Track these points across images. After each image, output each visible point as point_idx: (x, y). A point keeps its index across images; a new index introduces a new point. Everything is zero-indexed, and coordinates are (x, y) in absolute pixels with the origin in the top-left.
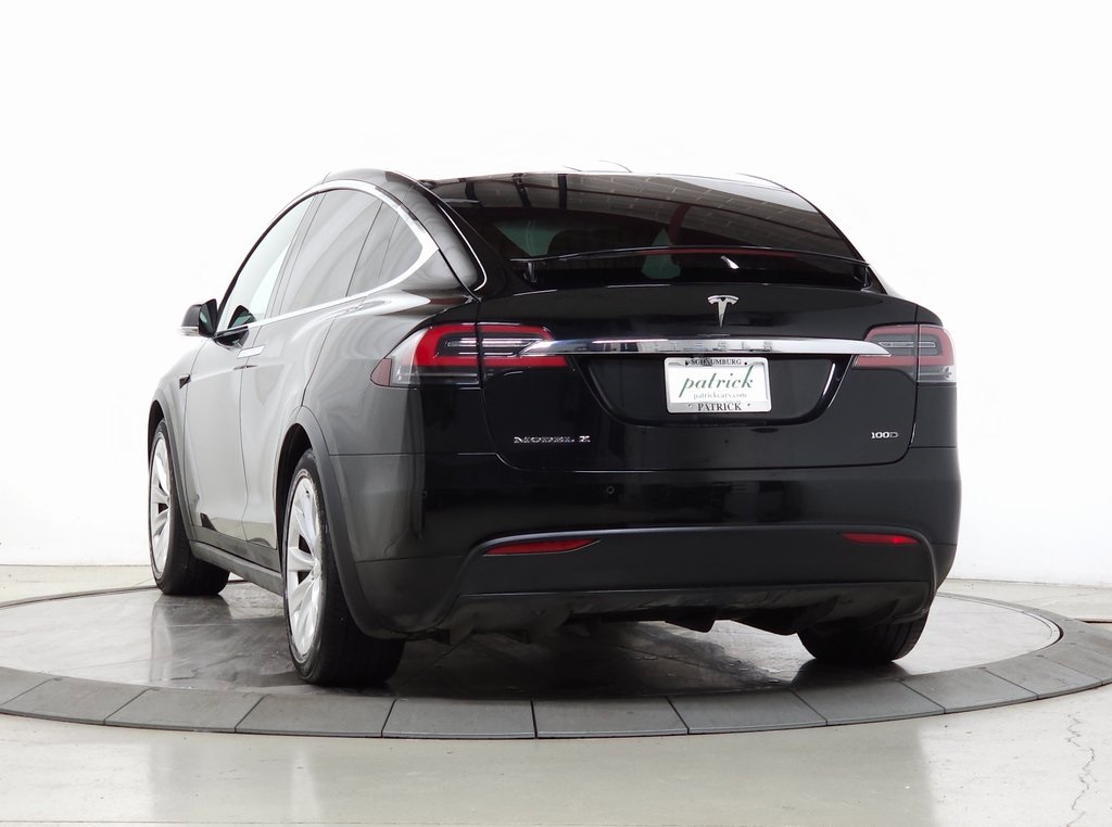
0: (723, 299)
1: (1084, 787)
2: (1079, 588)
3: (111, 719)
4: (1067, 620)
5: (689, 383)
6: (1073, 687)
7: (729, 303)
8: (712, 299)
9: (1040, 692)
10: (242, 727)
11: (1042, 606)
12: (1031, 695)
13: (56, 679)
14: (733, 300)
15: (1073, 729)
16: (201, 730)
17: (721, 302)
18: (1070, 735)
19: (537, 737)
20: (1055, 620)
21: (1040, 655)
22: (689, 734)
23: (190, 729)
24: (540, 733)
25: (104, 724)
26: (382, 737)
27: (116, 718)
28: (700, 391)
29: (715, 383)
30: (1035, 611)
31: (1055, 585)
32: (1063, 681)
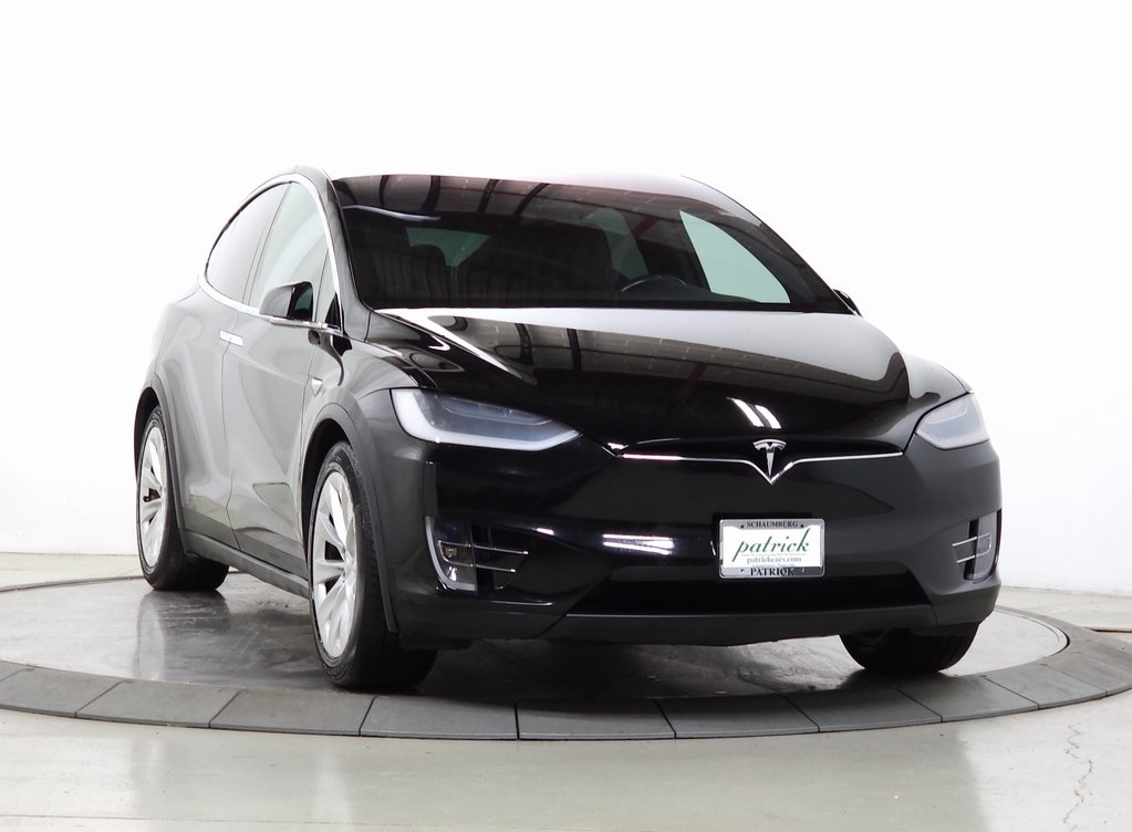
1: (1078, 799)
2: (1091, 595)
3: (83, 712)
4: (1075, 628)
6: (1077, 697)
9: (1042, 702)
10: (217, 722)
11: (1053, 614)
12: (1031, 705)
13: (28, 670)
15: (1072, 740)
16: (174, 724)
18: (1070, 746)
19: (519, 738)
20: (1063, 627)
21: (1044, 664)
22: (676, 738)
23: (163, 724)
24: (523, 734)
25: (76, 716)
26: (359, 735)
27: (87, 711)
30: (1043, 618)
31: (1068, 593)
32: (1067, 692)
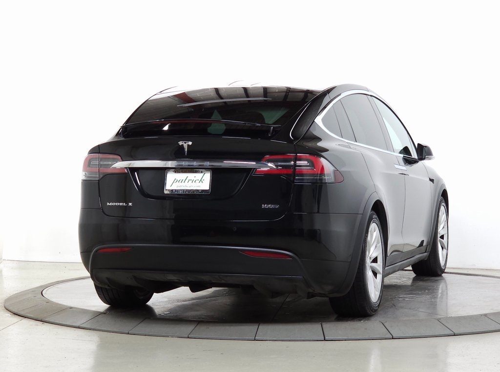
0: (185, 143)
5: (176, 180)
7: (188, 145)
8: (181, 143)
14: (190, 143)
17: (186, 144)
28: (180, 184)
29: (187, 181)
